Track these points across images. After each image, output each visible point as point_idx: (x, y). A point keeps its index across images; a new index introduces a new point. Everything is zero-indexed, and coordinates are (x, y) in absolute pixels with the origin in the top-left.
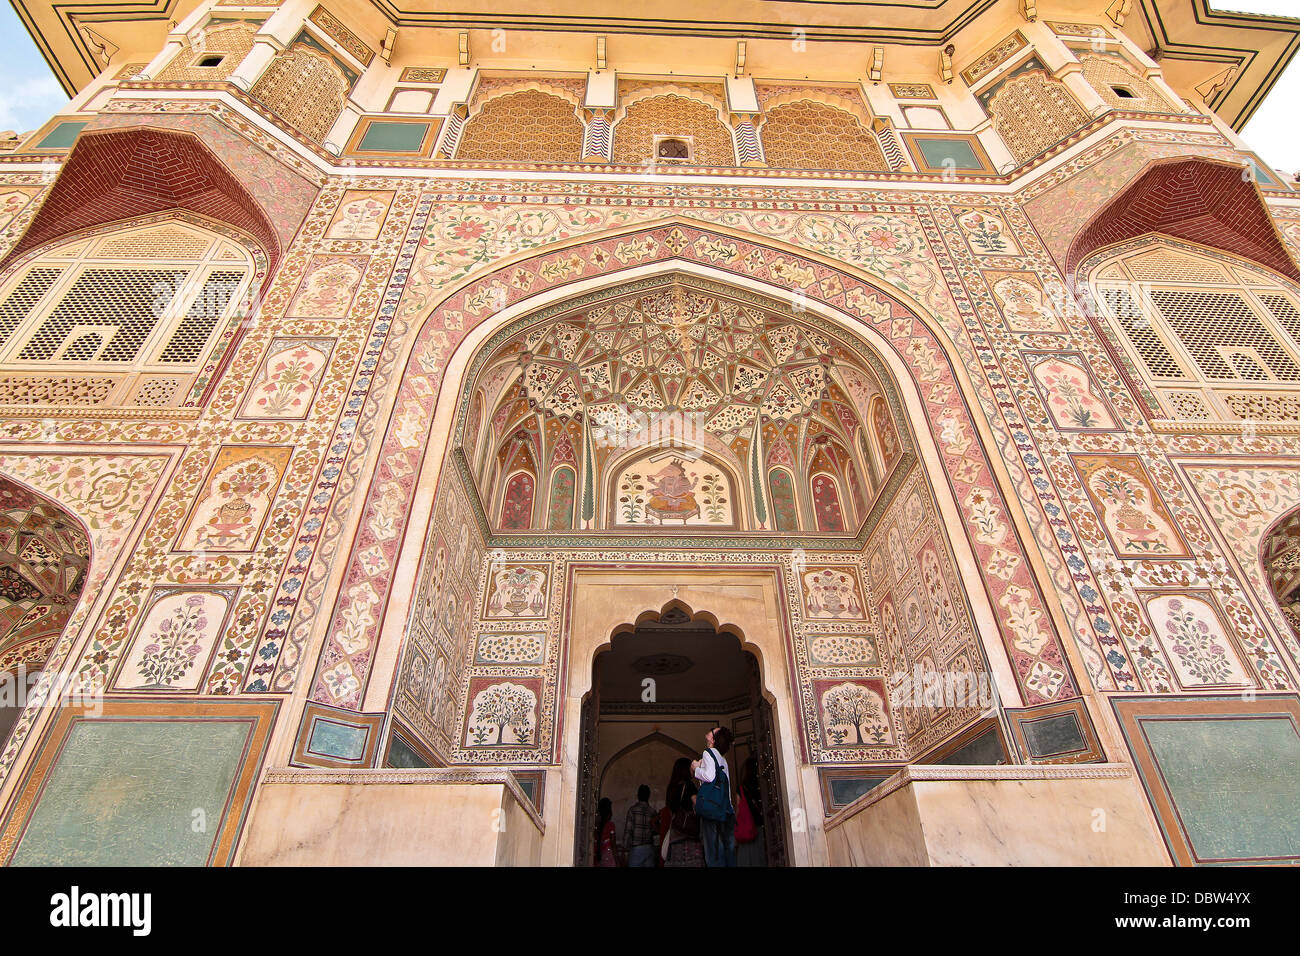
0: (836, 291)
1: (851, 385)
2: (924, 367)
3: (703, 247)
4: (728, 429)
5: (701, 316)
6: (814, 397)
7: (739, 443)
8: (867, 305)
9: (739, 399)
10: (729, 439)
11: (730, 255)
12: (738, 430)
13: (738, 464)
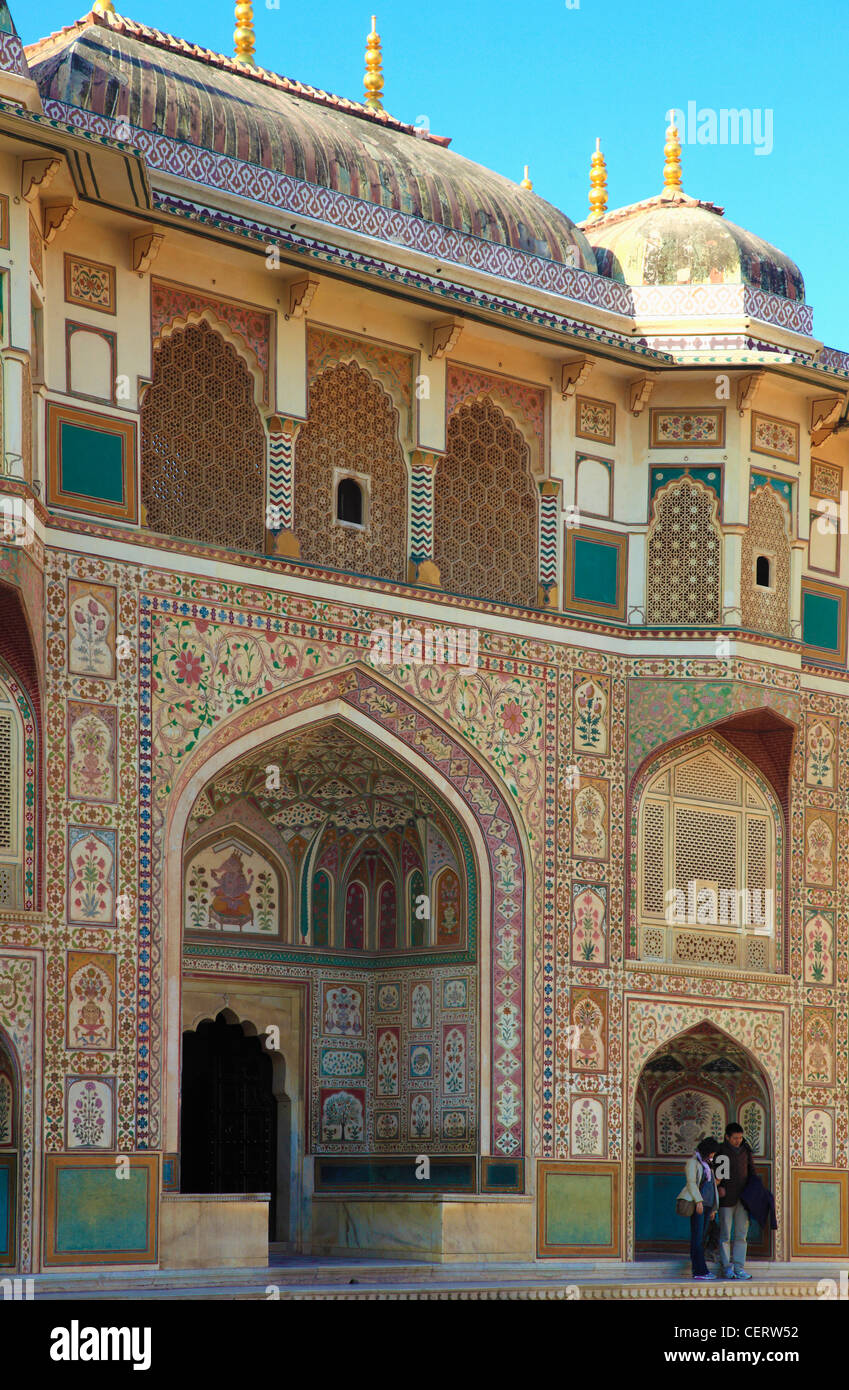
0: (461, 773)
1: (431, 841)
2: (503, 874)
3: (368, 696)
4: (291, 824)
5: (332, 744)
6: (387, 824)
7: (297, 841)
8: (481, 796)
9: (317, 803)
10: (288, 835)
11: (389, 711)
12: (301, 828)
13: (291, 865)
